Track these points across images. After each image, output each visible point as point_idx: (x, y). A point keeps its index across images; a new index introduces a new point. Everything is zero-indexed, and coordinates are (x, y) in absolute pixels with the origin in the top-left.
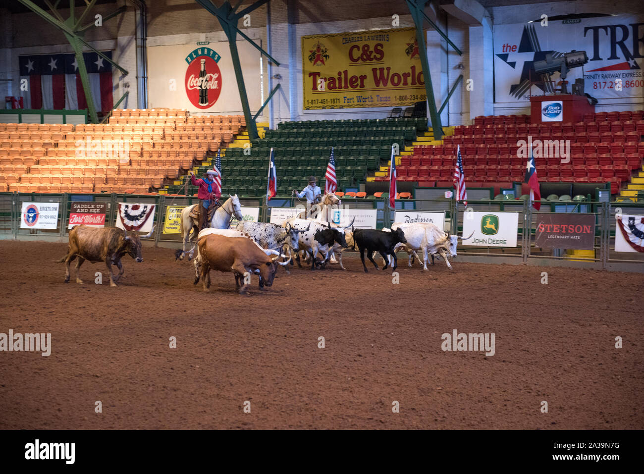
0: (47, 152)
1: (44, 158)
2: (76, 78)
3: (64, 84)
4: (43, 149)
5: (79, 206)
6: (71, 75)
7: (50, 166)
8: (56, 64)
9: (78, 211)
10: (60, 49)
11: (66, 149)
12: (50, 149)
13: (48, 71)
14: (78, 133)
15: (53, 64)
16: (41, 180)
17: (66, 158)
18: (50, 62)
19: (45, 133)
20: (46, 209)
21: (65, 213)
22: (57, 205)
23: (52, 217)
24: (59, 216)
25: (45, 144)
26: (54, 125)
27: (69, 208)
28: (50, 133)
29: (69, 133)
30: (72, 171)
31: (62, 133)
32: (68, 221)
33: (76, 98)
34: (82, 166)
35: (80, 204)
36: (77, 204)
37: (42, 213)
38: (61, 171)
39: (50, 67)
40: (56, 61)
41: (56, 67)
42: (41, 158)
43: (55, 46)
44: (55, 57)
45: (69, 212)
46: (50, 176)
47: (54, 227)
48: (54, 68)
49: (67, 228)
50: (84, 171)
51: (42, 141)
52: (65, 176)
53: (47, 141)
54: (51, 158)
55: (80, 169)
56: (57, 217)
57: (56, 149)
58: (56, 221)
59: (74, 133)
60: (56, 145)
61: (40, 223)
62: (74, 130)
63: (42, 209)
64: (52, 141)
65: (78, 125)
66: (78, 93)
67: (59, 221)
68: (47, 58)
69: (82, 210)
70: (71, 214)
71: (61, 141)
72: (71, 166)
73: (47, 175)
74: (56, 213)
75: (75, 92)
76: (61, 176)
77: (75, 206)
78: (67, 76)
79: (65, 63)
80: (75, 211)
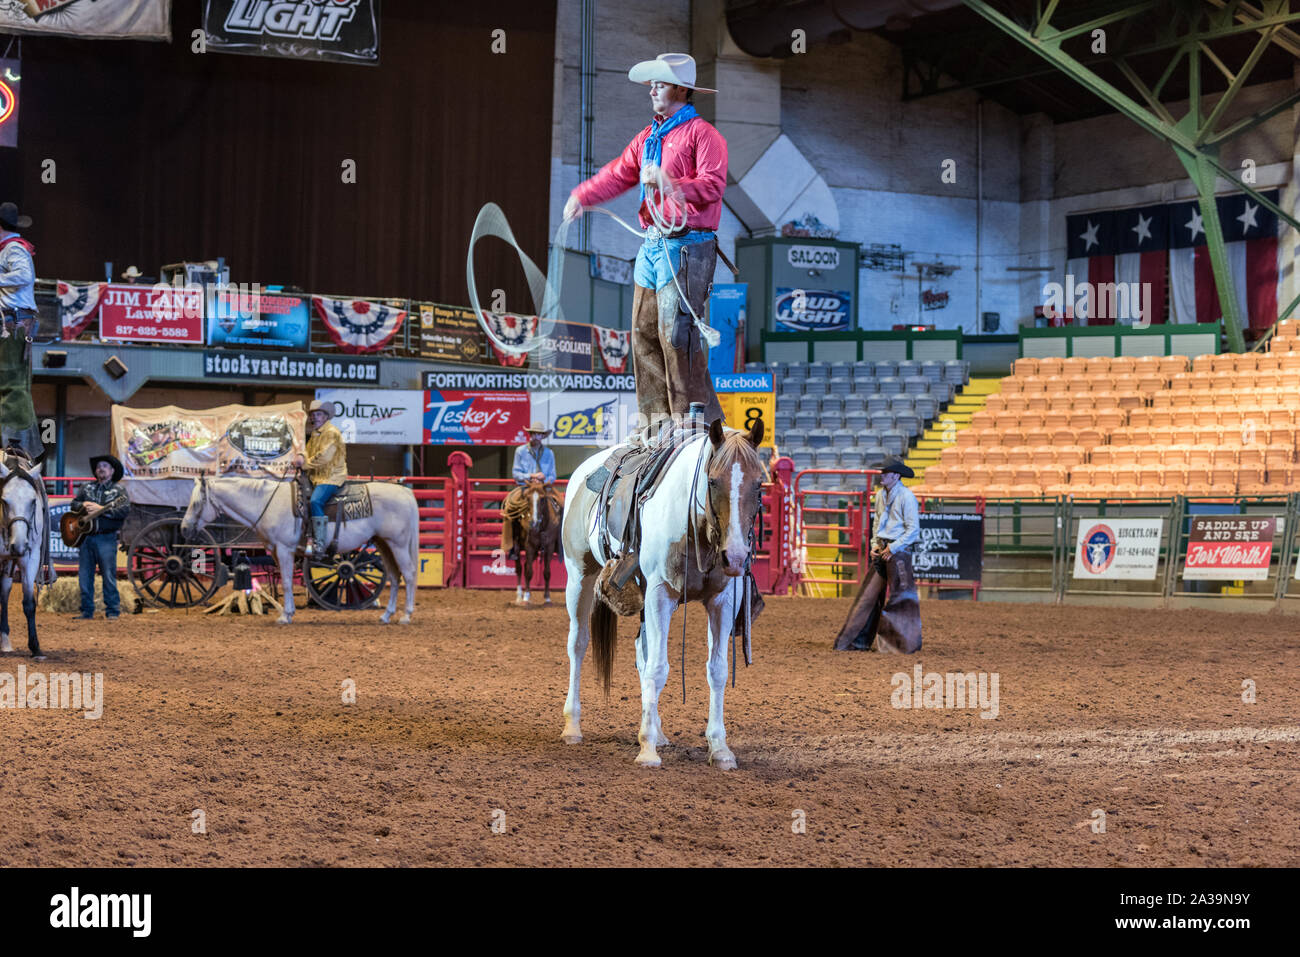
0: (1128, 419)
1: (1123, 430)
2: (1193, 256)
3: (1168, 272)
4: (1121, 412)
5: (1209, 526)
6: (1184, 251)
7: (1136, 448)
8: (1150, 229)
9: (1208, 536)
10: (1159, 192)
11: (1172, 410)
12: (1135, 411)
13: (1129, 244)
14: (1199, 375)
15: (1143, 229)
16: (1115, 478)
17: (1173, 429)
18: (1136, 223)
19: (1125, 377)
20: (1133, 533)
21: (1175, 544)
22: (1157, 524)
23: (1145, 552)
24: (1162, 551)
25: (1123, 402)
26: (1145, 359)
27: (1185, 530)
28: (1135, 377)
29: (1178, 376)
30: (1185, 457)
31: (1163, 377)
32: (1183, 560)
33: (1192, 301)
34: (1210, 447)
35: (1213, 520)
36: (1205, 520)
37: (1123, 543)
38: (1160, 457)
39: (1136, 234)
40: (1149, 220)
41: (1149, 235)
42: (1116, 431)
43: (1149, 187)
44: (1147, 212)
45: (1185, 541)
46: (1137, 468)
47: (1150, 574)
48: (1145, 238)
49: (1180, 577)
50: (1213, 457)
51: (1117, 395)
52: (1169, 468)
53: (1128, 394)
54: (1138, 431)
55: (1205, 454)
56: (1157, 553)
57: (1149, 411)
58: (1154, 560)
59: (1190, 375)
60: (1149, 403)
61: (1117, 566)
62: (1189, 368)
63: (1124, 533)
64: (1141, 394)
65: (1199, 358)
66: (1197, 289)
67: (1161, 561)
68: (1131, 216)
69: (1218, 535)
70: (1190, 545)
71: (1159, 393)
72: (1185, 447)
73: (1129, 466)
74: (1155, 543)
75: (1191, 288)
76: (1160, 468)
77: (1201, 526)
78: (1173, 254)
79: (1171, 223)
80: (1199, 537)
